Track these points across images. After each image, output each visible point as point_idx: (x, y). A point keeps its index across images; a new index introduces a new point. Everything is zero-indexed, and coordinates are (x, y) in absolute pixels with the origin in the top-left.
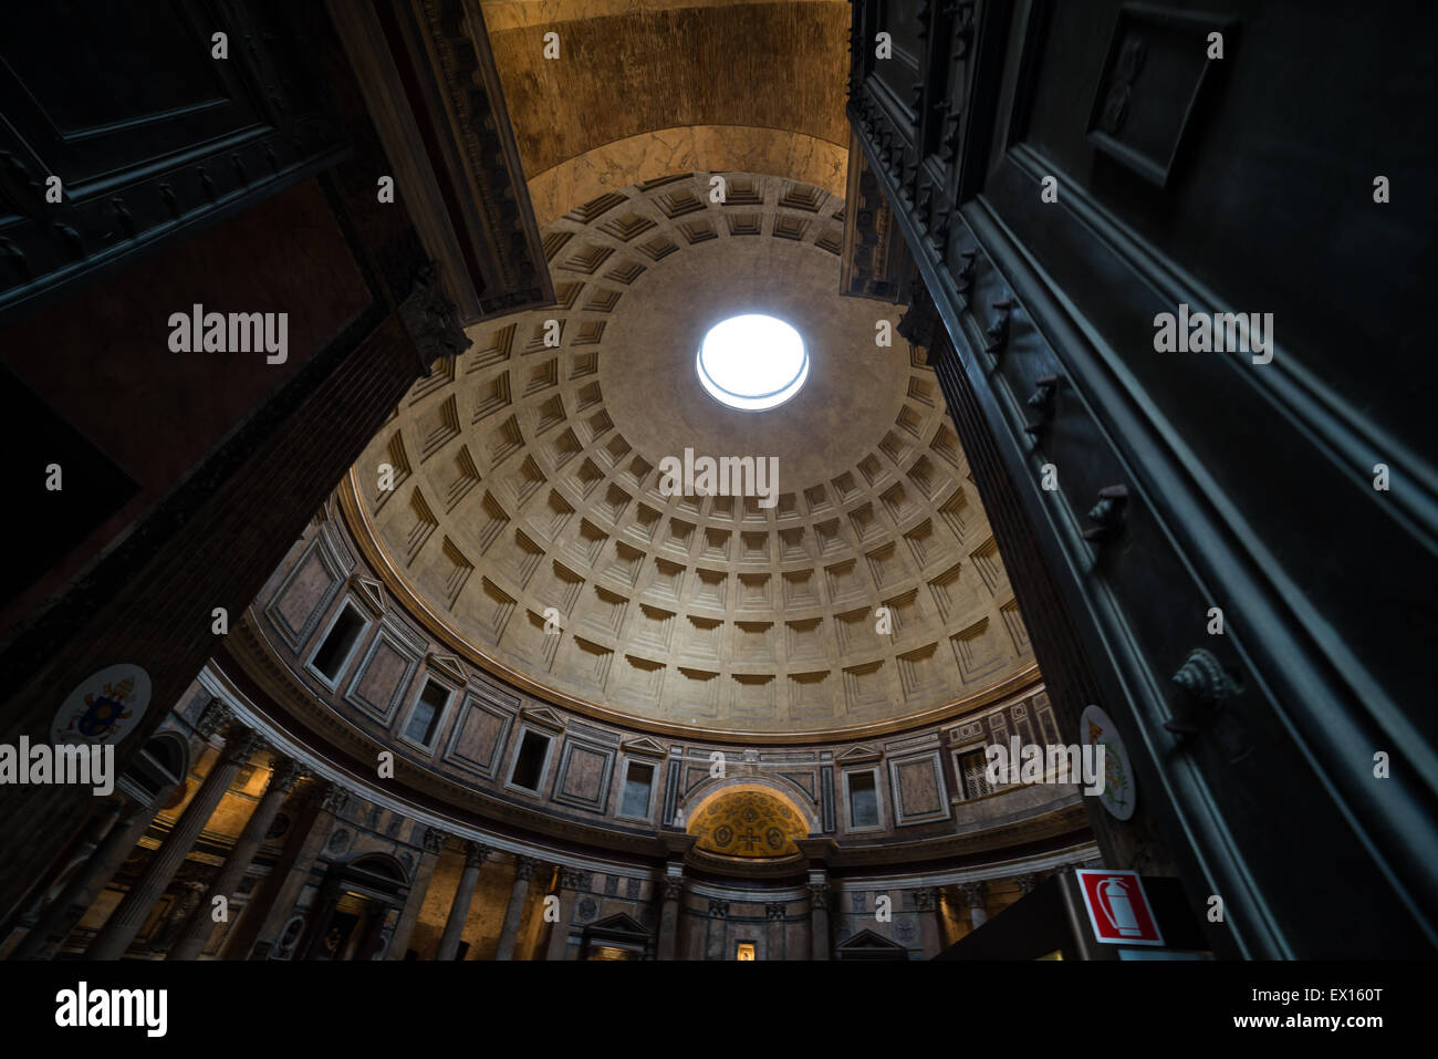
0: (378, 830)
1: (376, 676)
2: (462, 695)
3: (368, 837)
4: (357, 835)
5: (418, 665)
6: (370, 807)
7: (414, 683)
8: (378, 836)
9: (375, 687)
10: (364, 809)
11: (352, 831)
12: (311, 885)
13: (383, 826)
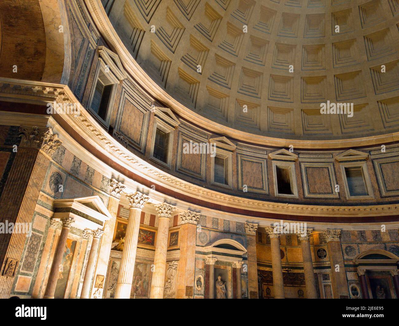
0: (368, 240)
1: (315, 182)
2: (370, 163)
3: (365, 245)
4: (358, 246)
5: (334, 165)
6: (356, 233)
7: (338, 174)
8: (370, 243)
9: (318, 185)
10: (353, 235)
11: (354, 246)
12: (351, 271)
13: (370, 238)
